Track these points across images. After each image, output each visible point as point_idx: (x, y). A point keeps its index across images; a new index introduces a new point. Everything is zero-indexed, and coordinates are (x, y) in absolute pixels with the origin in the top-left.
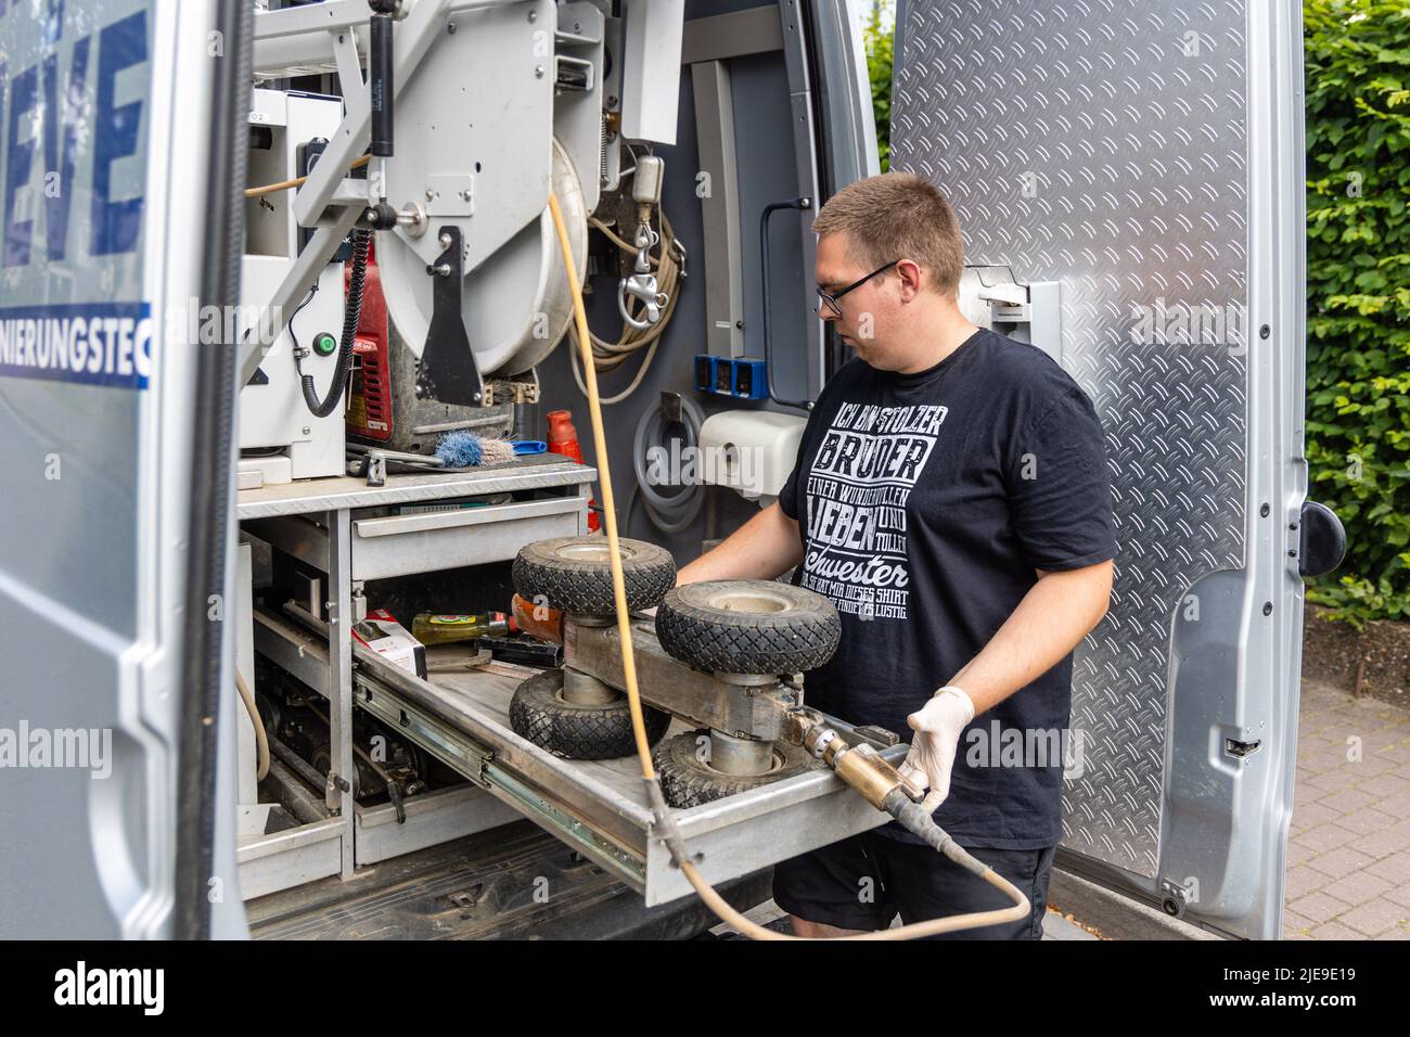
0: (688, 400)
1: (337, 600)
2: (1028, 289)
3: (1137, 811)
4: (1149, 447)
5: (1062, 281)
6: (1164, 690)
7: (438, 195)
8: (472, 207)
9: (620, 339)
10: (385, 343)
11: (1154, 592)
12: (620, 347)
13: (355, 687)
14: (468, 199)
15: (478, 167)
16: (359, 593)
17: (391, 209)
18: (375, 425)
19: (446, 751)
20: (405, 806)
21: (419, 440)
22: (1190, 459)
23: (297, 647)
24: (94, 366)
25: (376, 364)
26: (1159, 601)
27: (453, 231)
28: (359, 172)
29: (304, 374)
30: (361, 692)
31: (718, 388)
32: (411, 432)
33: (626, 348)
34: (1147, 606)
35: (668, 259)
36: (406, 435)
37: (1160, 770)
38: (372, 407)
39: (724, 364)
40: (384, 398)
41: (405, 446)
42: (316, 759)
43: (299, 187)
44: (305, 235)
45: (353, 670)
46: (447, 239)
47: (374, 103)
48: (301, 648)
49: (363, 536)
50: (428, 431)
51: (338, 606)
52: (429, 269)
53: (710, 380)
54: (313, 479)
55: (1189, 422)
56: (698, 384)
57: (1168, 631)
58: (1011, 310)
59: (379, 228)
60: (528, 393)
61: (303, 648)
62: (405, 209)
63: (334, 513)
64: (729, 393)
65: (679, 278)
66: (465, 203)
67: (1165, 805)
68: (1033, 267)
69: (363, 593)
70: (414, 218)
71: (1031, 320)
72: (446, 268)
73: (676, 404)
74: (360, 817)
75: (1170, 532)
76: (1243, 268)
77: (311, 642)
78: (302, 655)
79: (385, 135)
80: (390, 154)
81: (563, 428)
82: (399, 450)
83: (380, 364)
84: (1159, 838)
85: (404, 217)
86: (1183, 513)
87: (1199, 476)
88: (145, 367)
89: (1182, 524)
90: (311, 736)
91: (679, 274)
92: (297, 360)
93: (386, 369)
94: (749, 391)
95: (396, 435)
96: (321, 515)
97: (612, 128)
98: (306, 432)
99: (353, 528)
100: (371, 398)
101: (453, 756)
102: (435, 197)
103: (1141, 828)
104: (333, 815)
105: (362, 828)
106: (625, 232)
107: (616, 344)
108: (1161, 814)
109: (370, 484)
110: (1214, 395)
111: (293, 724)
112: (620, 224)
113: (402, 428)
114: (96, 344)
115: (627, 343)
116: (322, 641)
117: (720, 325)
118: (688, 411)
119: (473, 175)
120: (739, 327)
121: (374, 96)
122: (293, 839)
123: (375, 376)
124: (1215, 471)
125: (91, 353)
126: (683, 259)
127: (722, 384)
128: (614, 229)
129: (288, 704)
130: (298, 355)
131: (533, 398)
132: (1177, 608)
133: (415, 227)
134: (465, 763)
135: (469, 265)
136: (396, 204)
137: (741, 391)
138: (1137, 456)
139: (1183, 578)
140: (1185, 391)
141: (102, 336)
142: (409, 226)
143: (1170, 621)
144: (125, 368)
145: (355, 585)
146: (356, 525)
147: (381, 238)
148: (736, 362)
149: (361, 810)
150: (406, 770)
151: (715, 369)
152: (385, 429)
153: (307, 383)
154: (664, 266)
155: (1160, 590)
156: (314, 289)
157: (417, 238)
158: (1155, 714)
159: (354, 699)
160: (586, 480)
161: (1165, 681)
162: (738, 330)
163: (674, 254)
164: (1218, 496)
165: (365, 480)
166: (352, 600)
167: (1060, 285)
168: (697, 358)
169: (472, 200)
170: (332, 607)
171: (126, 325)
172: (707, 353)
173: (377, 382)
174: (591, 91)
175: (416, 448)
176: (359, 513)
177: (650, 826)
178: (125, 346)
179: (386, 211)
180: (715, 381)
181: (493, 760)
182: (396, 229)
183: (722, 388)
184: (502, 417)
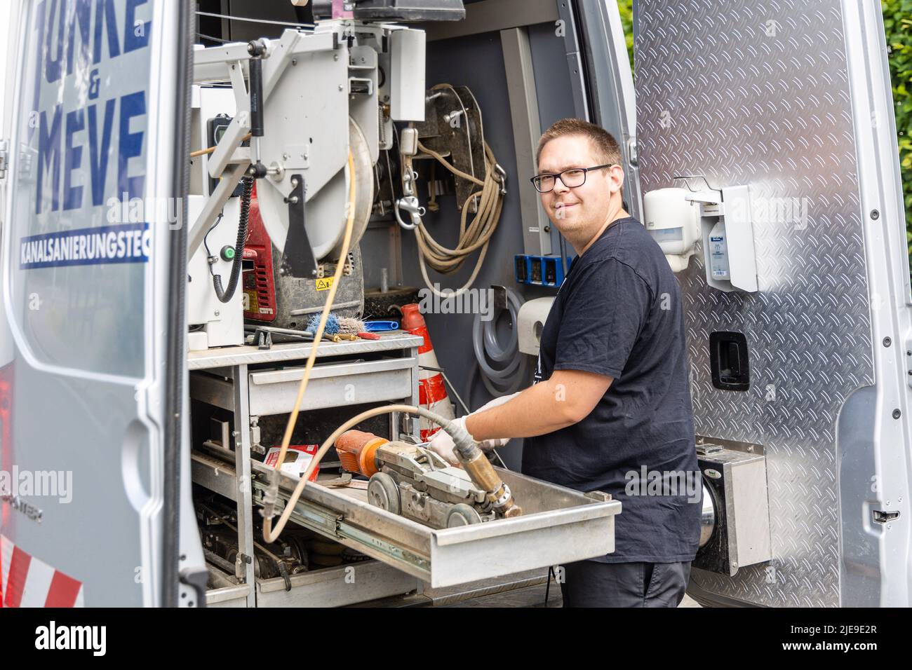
0: (512, 290)
1: (240, 430)
2: (721, 192)
3: (825, 574)
4: (812, 302)
5: (750, 185)
6: (834, 480)
7: (290, 157)
8: (308, 163)
9: (457, 245)
10: (270, 252)
11: (823, 408)
12: (457, 251)
13: (254, 491)
14: (305, 158)
15: (311, 140)
16: (255, 425)
17: (263, 166)
18: (264, 311)
19: (314, 521)
20: (291, 579)
21: (295, 320)
22: (836, 308)
23: (213, 469)
24: (121, 254)
25: (264, 267)
26: (827, 415)
27: (298, 177)
28: (246, 143)
29: (215, 274)
30: (258, 495)
31: (533, 280)
32: (289, 314)
33: (462, 252)
34: (820, 418)
35: (491, 180)
36: (285, 316)
37: (836, 541)
38: (262, 298)
39: (536, 261)
40: (270, 290)
41: (285, 325)
42: (229, 555)
43: (210, 154)
44: (214, 183)
45: (252, 479)
46: (295, 182)
47: (252, 107)
48: (216, 469)
49: (256, 383)
50: (301, 313)
51: (241, 434)
52: (285, 200)
53: (526, 274)
54: (222, 347)
55: (834, 281)
56: (518, 277)
57: (834, 436)
58: (711, 208)
59: (257, 178)
60: (345, 270)
61: (217, 469)
62: (272, 165)
63: (237, 367)
64: (541, 284)
65: (501, 195)
66: (304, 161)
67: (842, 567)
68: (731, 175)
69: (258, 425)
70: (277, 170)
71: (724, 214)
72: (295, 199)
73: (503, 295)
74: (260, 585)
75: (830, 362)
76: (855, 171)
77: (224, 465)
78: (217, 474)
79: (259, 125)
80: (262, 134)
81: (413, 317)
82: (281, 327)
83: (267, 267)
84: (840, 592)
85: (271, 170)
86: (836, 349)
87: (843, 321)
88: (147, 252)
89: (836, 356)
90: (225, 543)
91: (500, 191)
92: (210, 264)
93: (271, 270)
94: (554, 280)
95: (279, 317)
96: (227, 369)
97: (386, 114)
98: (217, 314)
99: (249, 378)
100: (261, 291)
101: (318, 523)
102: (288, 158)
103: (828, 587)
104: (241, 583)
105: (262, 593)
106: (457, 161)
107: (454, 249)
108: (839, 574)
109: (260, 348)
110: (847, 261)
111: (212, 536)
112: (453, 155)
113: (283, 311)
114: (122, 244)
115: (463, 248)
116: (231, 464)
117: (532, 230)
118: (512, 300)
119: (308, 145)
120: (546, 231)
121: (252, 103)
122: (214, 596)
123: (263, 276)
124: (852, 315)
125: (119, 248)
126: (503, 180)
127: (535, 276)
128: (449, 159)
129: (208, 524)
130: (211, 262)
131: (348, 273)
132: (838, 418)
133: (277, 175)
134: (326, 526)
135: (308, 196)
136: (266, 163)
137: (549, 281)
138: (805, 309)
139: (839, 396)
140: (830, 259)
141: (125, 240)
142: (274, 175)
143: (834, 429)
144: (137, 253)
145: (252, 419)
146: (252, 376)
147: (259, 181)
148: (544, 259)
149: (260, 581)
150: (293, 559)
151: (529, 265)
152: (271, 313)
153: (217, 279)
154: (488, 186)
155: (827, 406)
156: (221, 215)
157: (279, 182)
158: (831, 500)
159: (253, 500)
160: (415, 345)
161: (834, 473)
162: (546, 234)
163: (496, 176)
164: (855, 334)
165: (258, 347)
166: (250, 430)
167: (748, 188)
168: (516, 257)
169: (308, 159)
170: (237, 435)
171: (138, 233)
172: (524, 253)
173: (265, 280)
174: (371, 95)
175: (293, 325)
176: (253, 368)
177: (432, 535)
178: (137, 243)
179: (260, 168)
180: (530, 274)
181: (343, 520)
182: (266, 177)
183: (535, 280)
184: (355, 303)
